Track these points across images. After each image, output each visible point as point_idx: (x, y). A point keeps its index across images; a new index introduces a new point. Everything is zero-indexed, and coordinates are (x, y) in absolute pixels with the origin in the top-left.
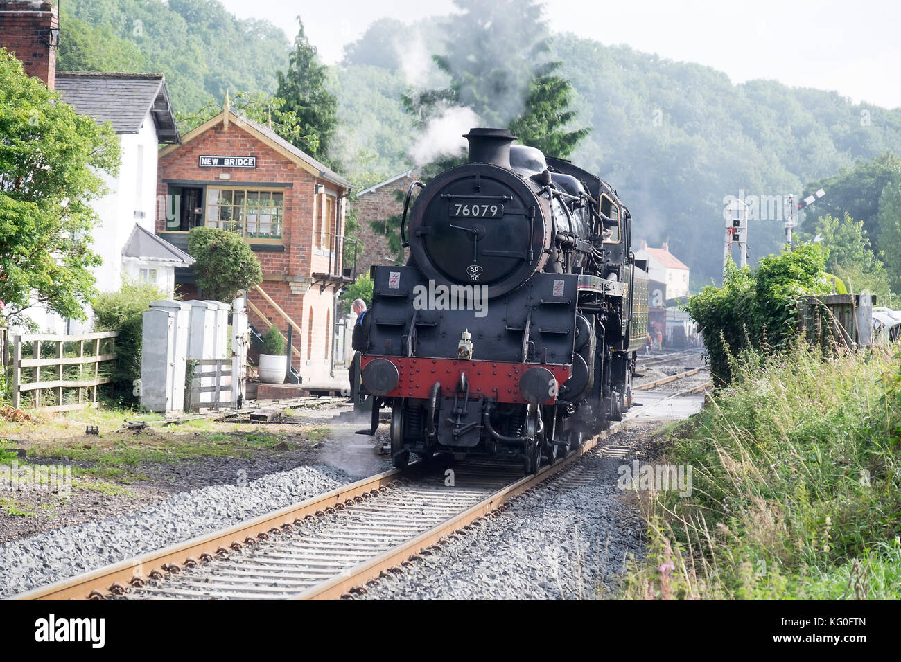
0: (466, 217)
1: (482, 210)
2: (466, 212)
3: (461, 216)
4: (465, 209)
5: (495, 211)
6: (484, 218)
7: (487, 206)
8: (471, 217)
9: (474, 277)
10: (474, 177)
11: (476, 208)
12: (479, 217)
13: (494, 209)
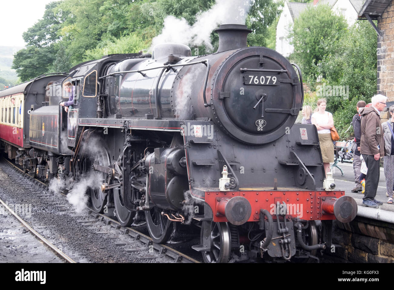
0: (256, 85)
1: (267, 79)
2: (256, 81)
3: (253, 84)
4: (255, 79)
5: (275, 81)
6: (267, 85)
7: (270, 77)
8: (259, 85)
9: (260, 128)
10: (259, 56)
11: (263, 78)
12: (265, 85)
13: (274, 79)
